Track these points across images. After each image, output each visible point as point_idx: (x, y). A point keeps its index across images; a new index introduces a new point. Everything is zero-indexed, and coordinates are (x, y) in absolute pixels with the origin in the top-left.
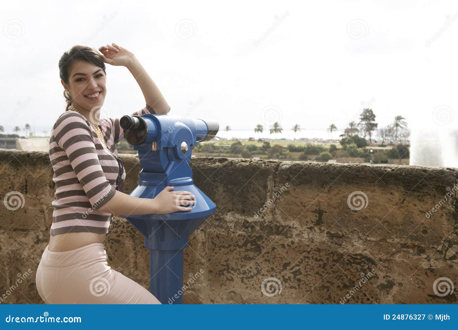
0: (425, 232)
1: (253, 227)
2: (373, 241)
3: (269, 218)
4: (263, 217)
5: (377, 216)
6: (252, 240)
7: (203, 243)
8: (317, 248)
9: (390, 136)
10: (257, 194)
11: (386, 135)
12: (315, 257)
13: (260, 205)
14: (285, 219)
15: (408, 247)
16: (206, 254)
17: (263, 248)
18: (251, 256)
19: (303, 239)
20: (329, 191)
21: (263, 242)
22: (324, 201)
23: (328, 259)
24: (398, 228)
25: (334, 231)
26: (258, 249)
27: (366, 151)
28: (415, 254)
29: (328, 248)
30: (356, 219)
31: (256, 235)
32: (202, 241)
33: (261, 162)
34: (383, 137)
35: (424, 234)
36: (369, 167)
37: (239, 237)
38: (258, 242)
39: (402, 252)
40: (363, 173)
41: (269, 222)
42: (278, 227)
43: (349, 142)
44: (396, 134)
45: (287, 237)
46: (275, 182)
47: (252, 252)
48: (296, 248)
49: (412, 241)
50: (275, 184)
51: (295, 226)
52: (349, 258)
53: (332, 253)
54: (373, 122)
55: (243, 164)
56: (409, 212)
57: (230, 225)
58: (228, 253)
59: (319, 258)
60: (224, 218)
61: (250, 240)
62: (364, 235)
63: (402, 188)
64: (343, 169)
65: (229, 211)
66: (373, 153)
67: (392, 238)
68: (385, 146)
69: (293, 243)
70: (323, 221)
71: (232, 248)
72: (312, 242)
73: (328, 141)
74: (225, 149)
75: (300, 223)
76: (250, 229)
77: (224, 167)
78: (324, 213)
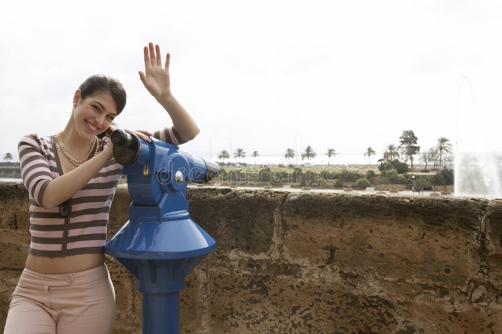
0: (447, 271)
1: (258, 266)
2: (391, 281)
3: (275, 255)
4: (269, 255)
5: (395, 252)
6: (258, 280)
7: (205, 284)
8: (329, 290)
9: (433, 160)
10: (262, 229)
11: (430, 160)
12: (327, 299)
13: (266, 241)
14: (294, 257)
15: (429, 288)
16: (208, 296)
17: (270, 289)
18: (257, 299)
19: (314, 280)
20: (341, 225)
21: (270, 283)
22: (335, 236)
23: (341, 301)
24: (418, 266)
25: (347, 270)
26: (265, 291)
27: (407, 176)
28: (438, 296)
29: (341, 290)
30: (371, 257)
31: (263, 275)
32: (203, 282)
33: (267, 193)
34: (425, 161)
35: (447, 273)
36: (385, 197)
37: (244, 278)
38: (265, 283)
39: (423, 294)
40: (378, 204)
41: (277, 261)
42: (286, 266)
43: (389, 167)
44: (441, 158)
45: (296, 277)
46: (282, 216)
47: (258, 293)
48: (306, 289)
49: (433, 281)
50: (282, 217)
51: (304, 265)
52: (364, 300)
53: (346, 295)
54: (415, 145)
55: (247, 195)
56: (430, 248)
57: (233, 263)
58: (232, 295)
59: (331, 301)
60: (226, 256)
61: (256, 280)
62: (381, 274)
63: (422, 221)
64: (356, 200)
65: (233, 248)
66: (415, 179)
67: (412, 278)
68: (428, 171)
69: (302, 283)
70: (335, 258)
71: (236, 289)
72: (324, 282)
73: (366, 166)
74: (253, 176)
75: (310, 261)
76: (255, 268)
77: (227, 198)
78: (336, 250)
